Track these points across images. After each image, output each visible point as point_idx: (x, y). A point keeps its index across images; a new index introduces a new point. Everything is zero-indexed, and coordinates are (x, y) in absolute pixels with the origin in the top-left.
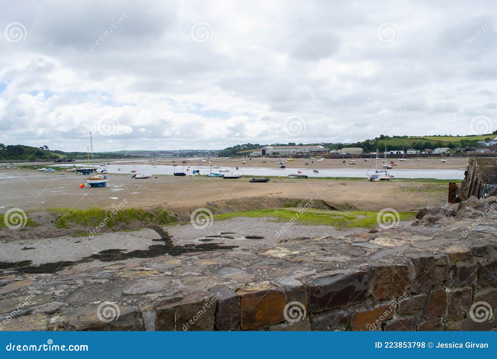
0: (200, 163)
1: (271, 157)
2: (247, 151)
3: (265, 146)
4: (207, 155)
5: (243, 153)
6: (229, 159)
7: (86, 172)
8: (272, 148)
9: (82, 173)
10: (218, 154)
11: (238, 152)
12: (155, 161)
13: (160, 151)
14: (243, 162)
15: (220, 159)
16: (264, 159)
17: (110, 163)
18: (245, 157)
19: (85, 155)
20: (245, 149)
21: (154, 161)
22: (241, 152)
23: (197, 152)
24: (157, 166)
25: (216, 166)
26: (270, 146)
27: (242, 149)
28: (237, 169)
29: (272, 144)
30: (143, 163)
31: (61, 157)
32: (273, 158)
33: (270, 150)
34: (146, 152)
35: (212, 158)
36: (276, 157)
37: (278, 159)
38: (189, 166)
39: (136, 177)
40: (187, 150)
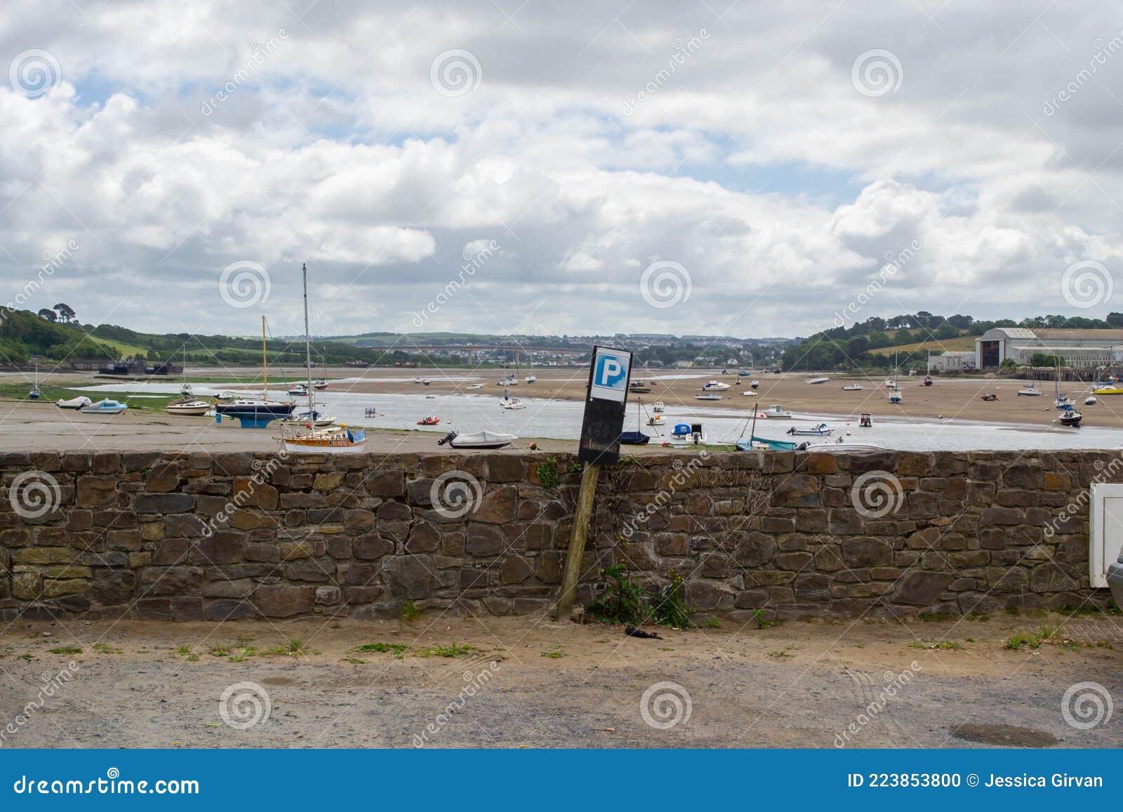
0: (705, 396)
1: (1023, 377)
2: (917, 348)
3: (1000, 324)
4: (735, 362)
5: (893, 357)
6: (831, 378)
7: (252, 418)
8: (1029, 334)
9: (237, 421)
10: (784, 357)
11: (873, 352)
12: (515, 381)
13: (530, 338)
14: (892, 395)
15: (792, 379)
16: (990, 383)
17: (326, 383)
18: (907, 373)
19: (219, 347)
20: (904, 338)
21: (508, 382)
22: (886, 352)
23: (690, 346)
24: (523, 402)
25: (773, 411)
26: (1021, 326)
27: (891, 335)
28: (866, 423)
29: (1032, 317)
30: (462, 390)
31: (128, 352)
32: (1029, 382)
33: (1018, 345)
34: (474, 339)
35: (756, 376)
36: (1047, 377)
37: (1049, 385)
38: (661, 406)
39: (456, 441)
40: (649, 338)
